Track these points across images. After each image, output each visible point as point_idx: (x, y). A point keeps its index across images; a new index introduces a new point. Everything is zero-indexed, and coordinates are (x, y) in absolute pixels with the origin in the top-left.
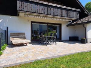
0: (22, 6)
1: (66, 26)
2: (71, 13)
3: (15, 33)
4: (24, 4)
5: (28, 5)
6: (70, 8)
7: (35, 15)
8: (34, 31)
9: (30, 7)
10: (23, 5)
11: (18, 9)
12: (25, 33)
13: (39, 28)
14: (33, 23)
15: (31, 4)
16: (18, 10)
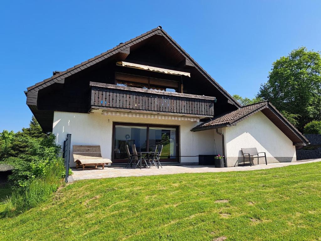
0: (98, 98)
1: (191, 131)
2: (196, 106)
3: (81, 146)
4: (102, 95)
5: (109, 95)
6: (193, 96)
7: (122, 112)
8: (120, 141)
9: (113, 99)
10: (100, 95)
11: (92, 103)
12: (99, 146)
13: (130, 135)
14: (116, 126)
15: (115, 94)
16: (93, 106)
